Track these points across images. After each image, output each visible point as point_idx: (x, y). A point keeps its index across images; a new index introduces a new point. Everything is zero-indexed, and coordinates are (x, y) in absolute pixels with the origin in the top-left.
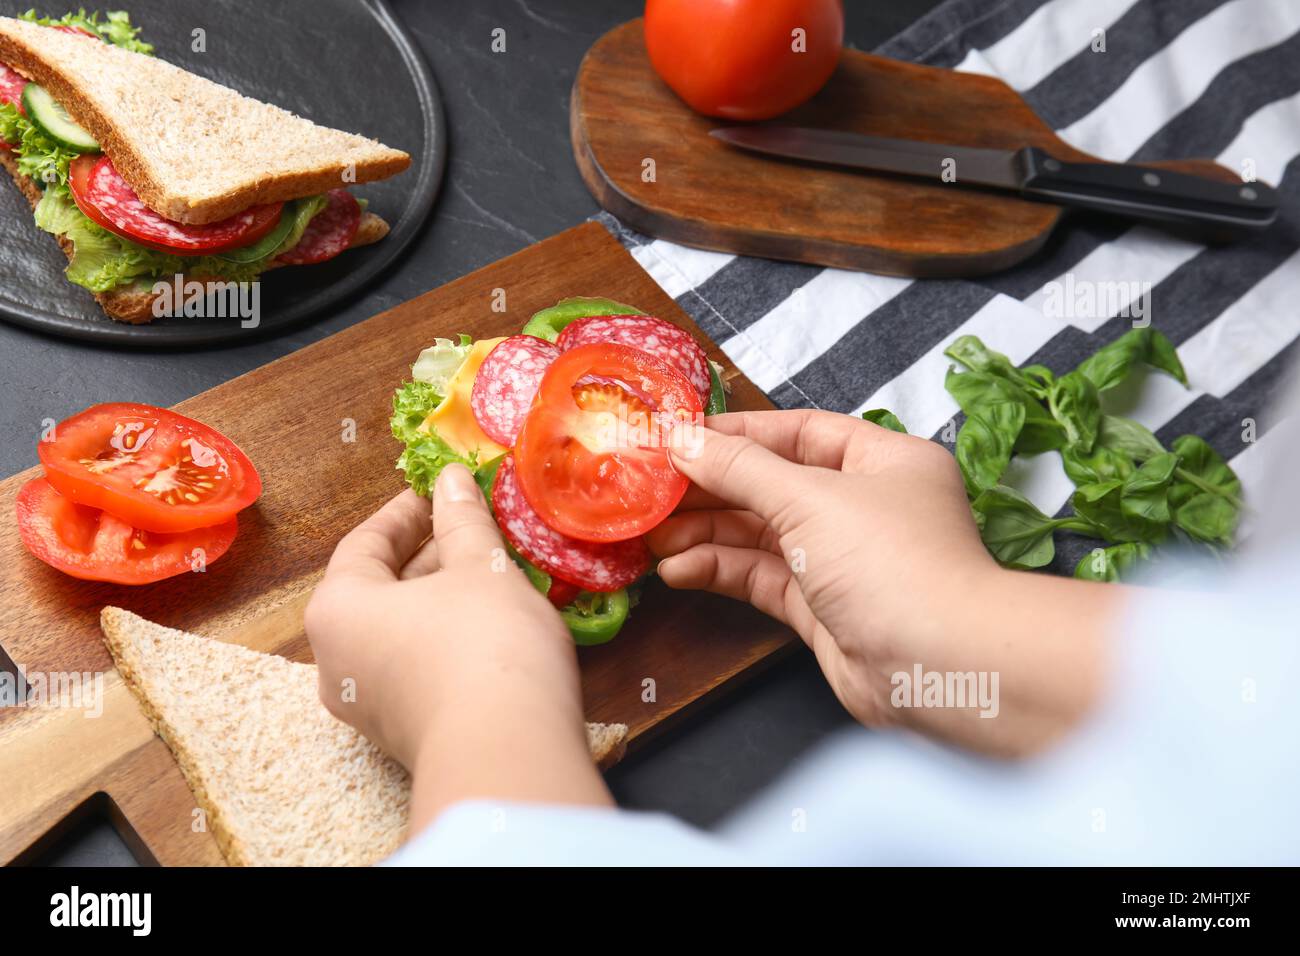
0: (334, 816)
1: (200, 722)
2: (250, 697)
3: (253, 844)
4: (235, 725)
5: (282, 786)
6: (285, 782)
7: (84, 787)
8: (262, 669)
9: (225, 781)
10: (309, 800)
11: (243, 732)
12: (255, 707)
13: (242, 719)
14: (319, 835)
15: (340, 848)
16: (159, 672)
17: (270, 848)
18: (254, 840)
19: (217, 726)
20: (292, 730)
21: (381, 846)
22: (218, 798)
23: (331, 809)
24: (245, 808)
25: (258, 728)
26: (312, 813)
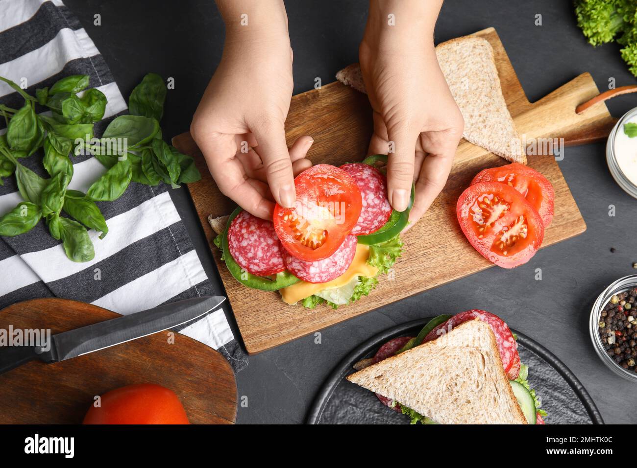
0: (456, 65)
1: (498, 111)
2: (477, 117)
3: (489, 58)
4: (485, 107)
5: (473, 80)
6: (472, 81)
7: (538, 106)
8: (471, 128)
9: (493, 85)
10: (464, 73)
11: (483, 103)
12: (476, 113)
13: (482, 109)
14: (465, 58)
15: (458, 52)
16: (510, 134)
17: (483, 56)
18: (488, 60)
19: (492, 108)
20: (465, 101)
21: (443, 50)
22: (497, 79)
23: (457, 68)
24: (488, 73)
25: (477, 104)
26: (465, 67)
